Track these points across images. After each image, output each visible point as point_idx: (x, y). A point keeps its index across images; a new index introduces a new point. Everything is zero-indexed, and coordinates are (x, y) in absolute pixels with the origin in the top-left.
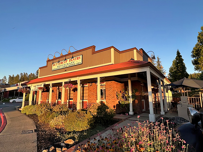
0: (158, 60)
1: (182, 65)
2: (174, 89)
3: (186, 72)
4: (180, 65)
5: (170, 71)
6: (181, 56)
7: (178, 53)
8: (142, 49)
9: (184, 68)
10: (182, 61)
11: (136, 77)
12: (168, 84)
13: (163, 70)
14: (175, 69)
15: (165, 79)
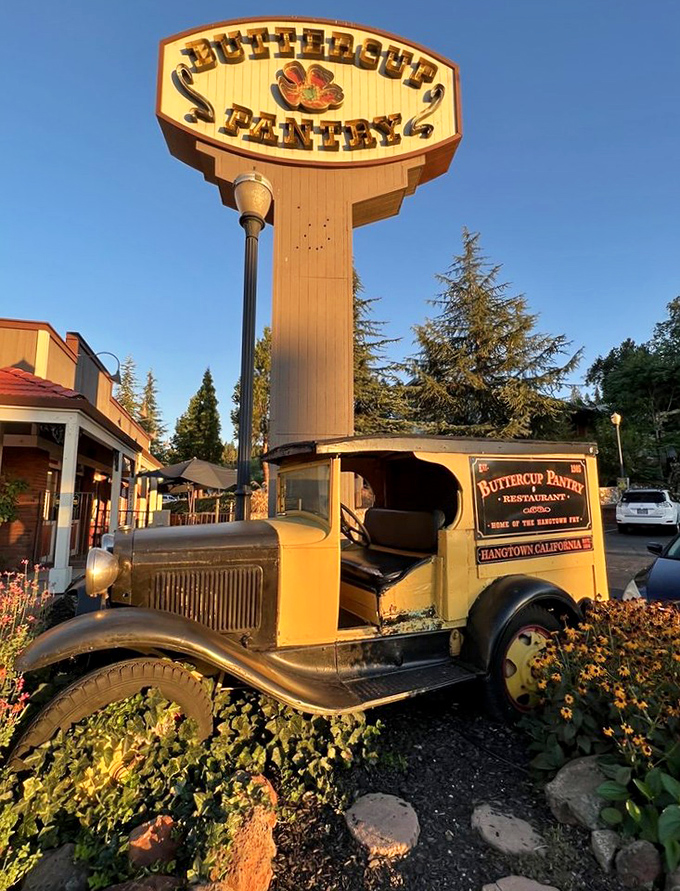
0: (150, 385)
1: (212, 417)
2: (170, 486)
3: (217, 438)
4: (206, 416)
5: (177, 429)
6: (213, 390)
7: (208, 379)
8: (77, 335)
9: (214, 426)
10: (214, 405)
11: (30, 434)
12: (151, 470)
13: (160, 421)
14: (190, 424)
15: (140, 454)
